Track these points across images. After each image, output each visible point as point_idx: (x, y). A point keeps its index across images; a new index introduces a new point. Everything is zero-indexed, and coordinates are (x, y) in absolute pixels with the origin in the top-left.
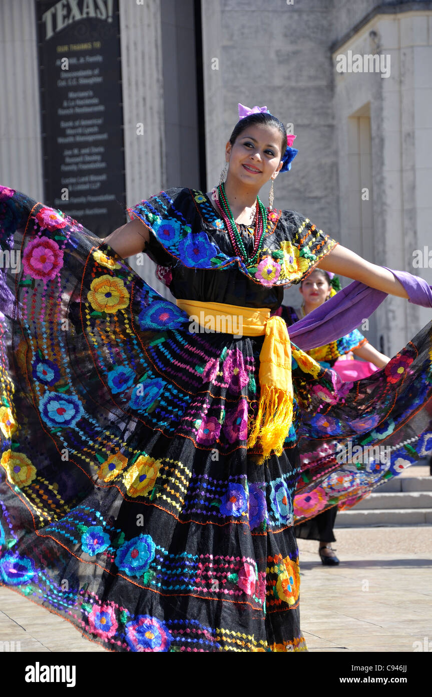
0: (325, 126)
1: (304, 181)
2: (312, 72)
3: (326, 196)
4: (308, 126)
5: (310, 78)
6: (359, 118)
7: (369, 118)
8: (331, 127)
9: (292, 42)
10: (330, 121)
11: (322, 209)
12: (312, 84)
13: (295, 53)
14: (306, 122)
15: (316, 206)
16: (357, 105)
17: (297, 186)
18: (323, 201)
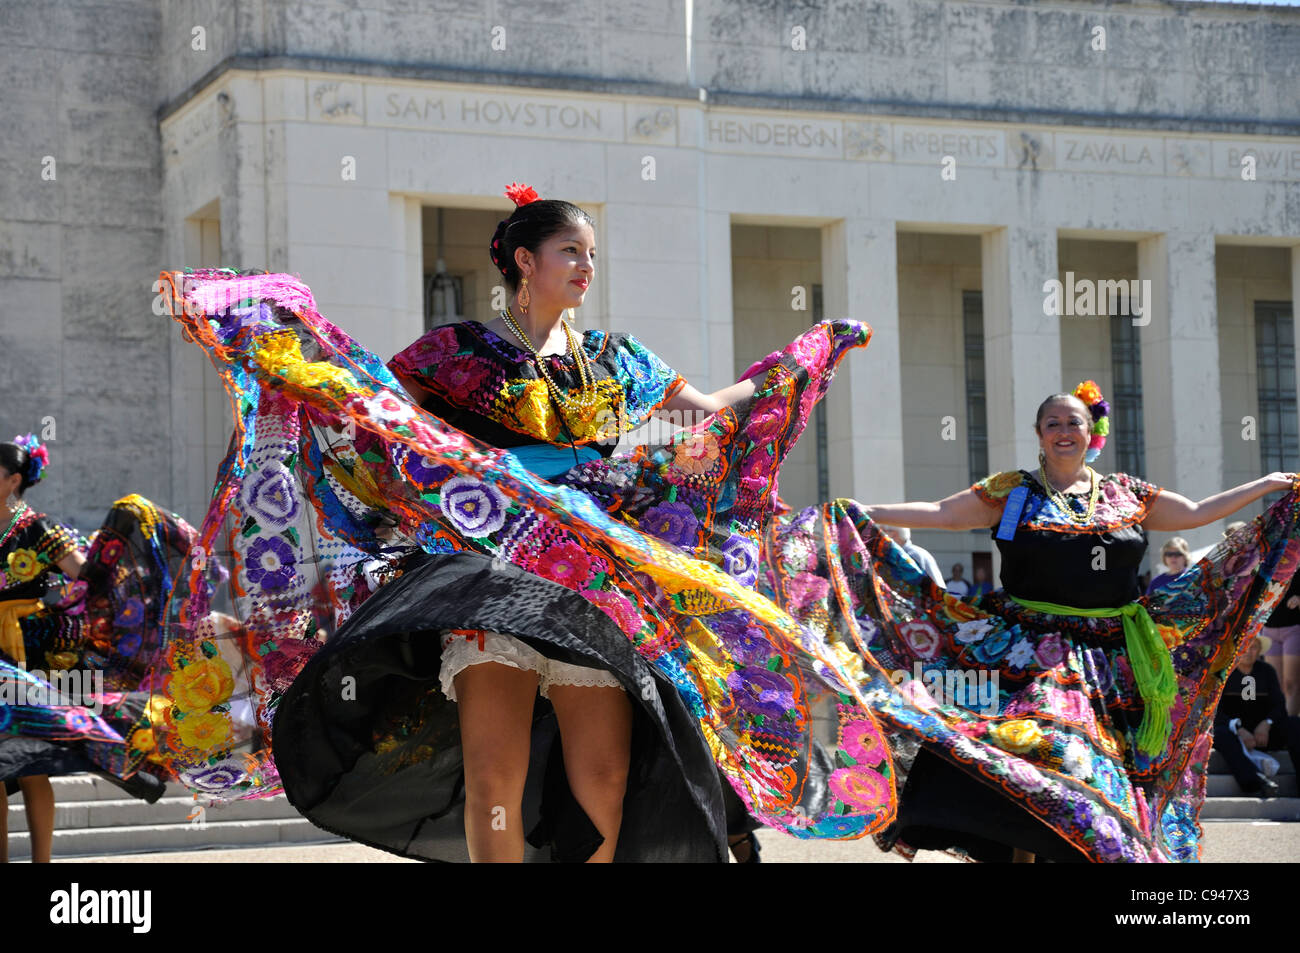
0: (147, 230)
1: (114, 313)
2: (128, 147)
3: (149, 338)
4: (122, 228)
5: (124, 155)
6: (202, 221)
7: (219, 223)
8: (159, 232)
9: (94, 99)
10: (156, 223)
11: (143, 357)
12: (127, 164)
13: (99, 116)
14: (118, 221)
15: (133, 352)
16: (200, 201)
17: (103, 319)
18: (144, 344)
